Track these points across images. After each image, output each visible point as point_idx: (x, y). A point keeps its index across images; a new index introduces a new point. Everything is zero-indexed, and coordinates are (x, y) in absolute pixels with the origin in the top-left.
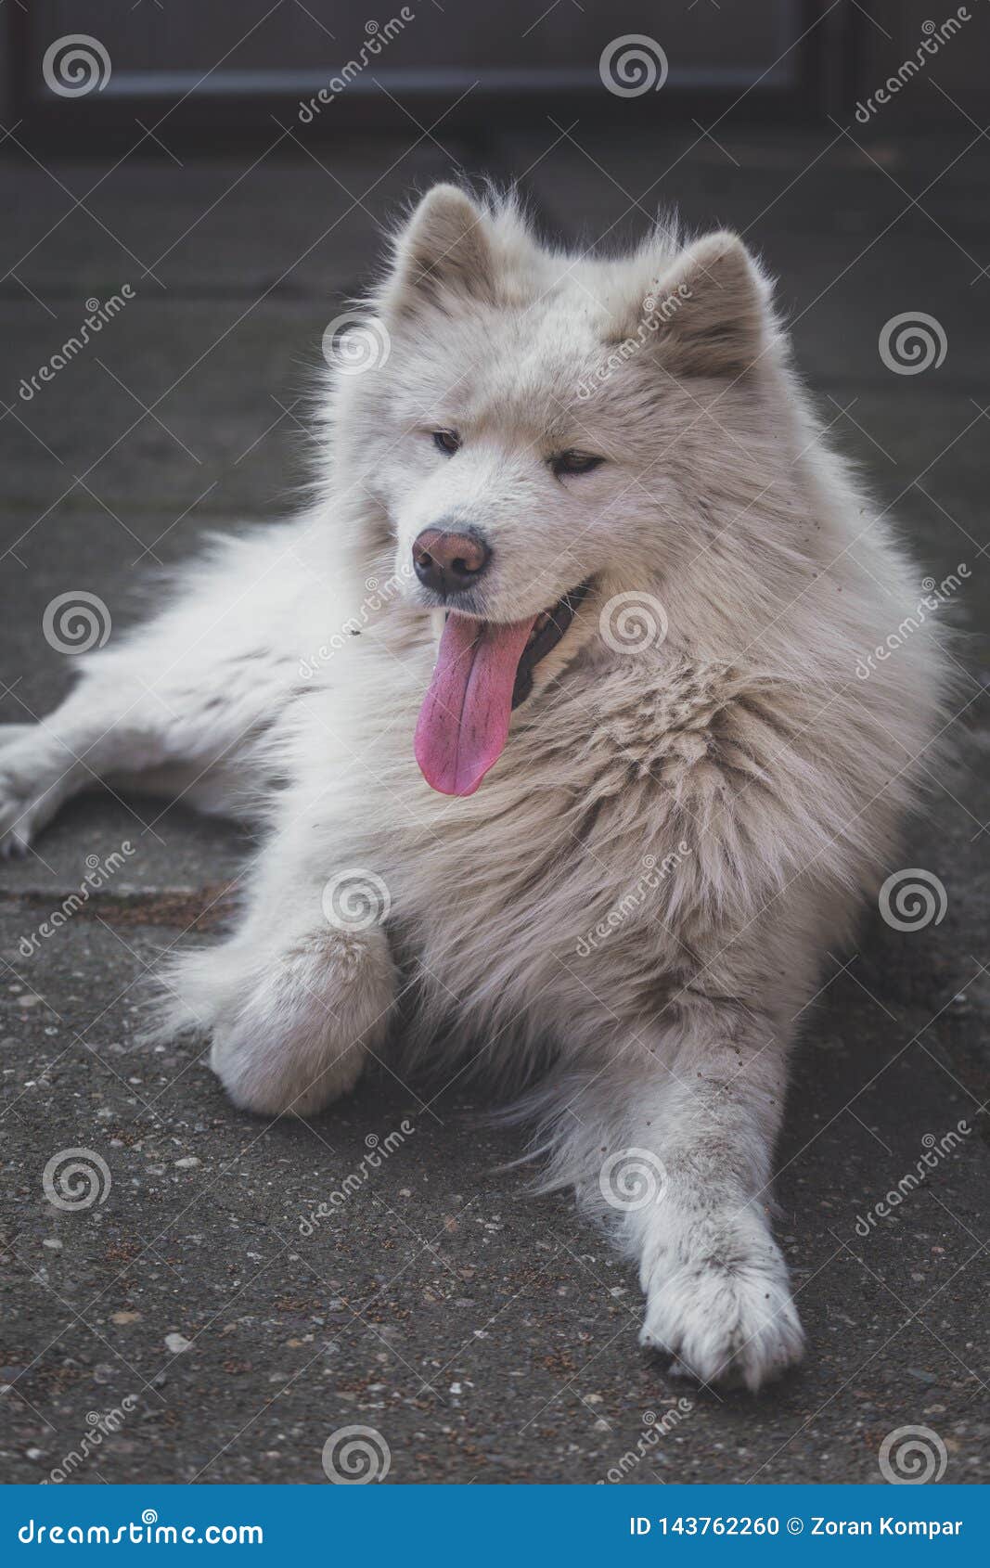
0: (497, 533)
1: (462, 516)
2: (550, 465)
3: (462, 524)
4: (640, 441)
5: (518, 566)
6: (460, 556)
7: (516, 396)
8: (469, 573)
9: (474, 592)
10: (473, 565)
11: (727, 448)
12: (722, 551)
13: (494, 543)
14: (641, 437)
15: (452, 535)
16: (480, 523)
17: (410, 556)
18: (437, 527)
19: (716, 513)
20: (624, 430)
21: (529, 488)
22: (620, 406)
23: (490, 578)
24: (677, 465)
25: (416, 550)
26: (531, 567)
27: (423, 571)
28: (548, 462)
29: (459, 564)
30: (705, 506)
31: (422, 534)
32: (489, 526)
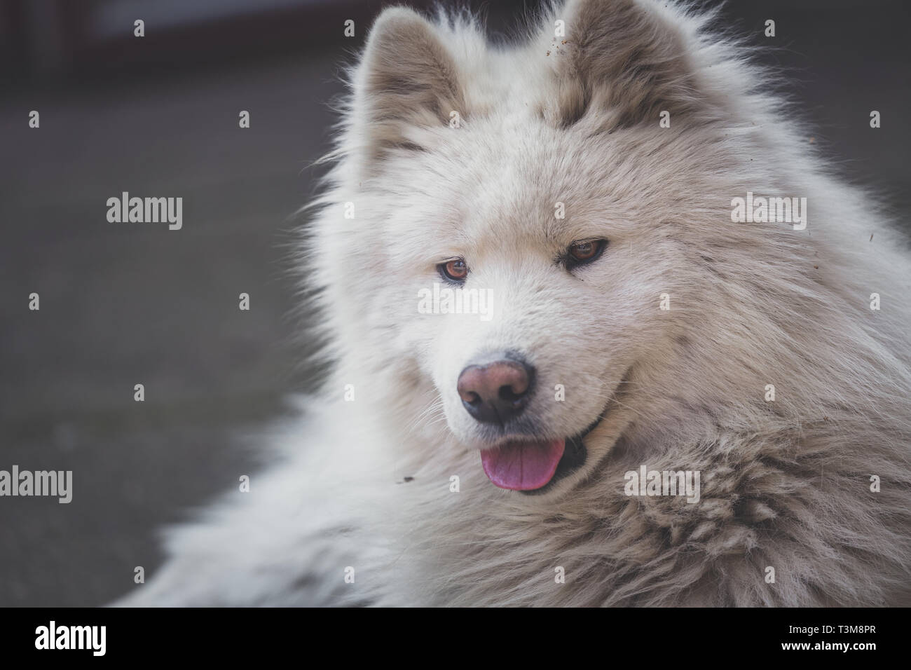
0: (533, 349)
1: (495, 343)
2: (561, 265)
3: (497, 351)
4: (634, 208)
5: (563, 376)
6: (504, 383)
7: (507, 213)
8: (517, 397)
9: (528, 414)
10: (520, 389)
11: (710, 192)
12: (735, 304)
13: (533, 360)
14: (633, 204)
15: (490, 366)
16: (515, 345)
17: (457, 399)
18: (473, 363)
19: (719, 266)
20: (616, 205)
21: (549, 296)
22: (607, 184)
23: (540, 395)
24: (673, 223)
25: (461, 390)
26: (576, 374)
27: (475, 409)
28: (558, 262)
29: (506, 391)
30: (708, 259)
31: (462, 374)
32: (523, 346)
